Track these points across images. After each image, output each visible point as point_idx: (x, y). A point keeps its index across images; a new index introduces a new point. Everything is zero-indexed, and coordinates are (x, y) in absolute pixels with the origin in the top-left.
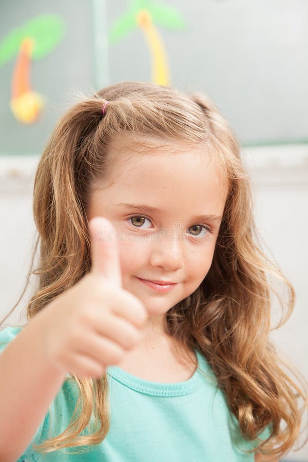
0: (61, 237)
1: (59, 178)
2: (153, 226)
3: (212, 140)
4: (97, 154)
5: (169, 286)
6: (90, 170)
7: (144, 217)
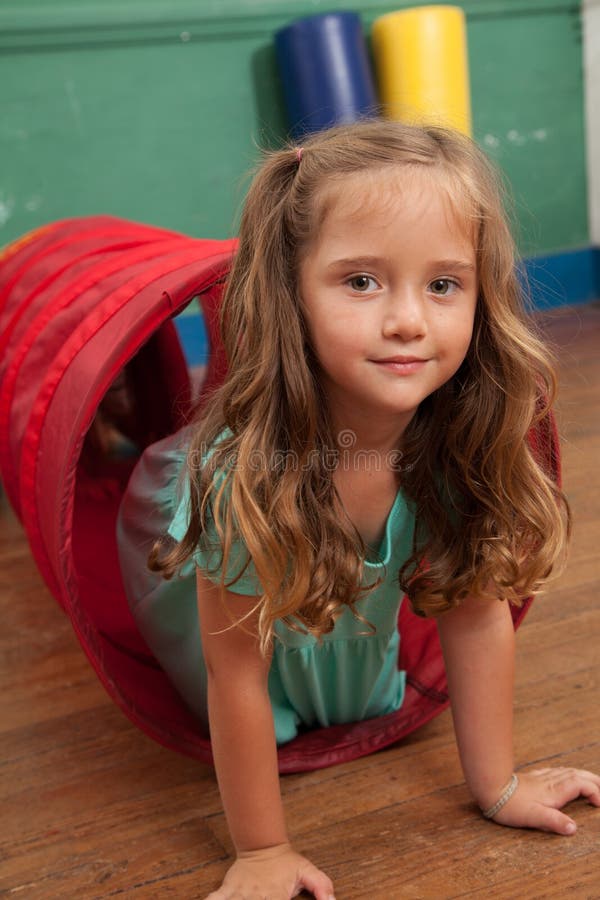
2: (380, 286)
5: (414, 365)
7: (366, 277)
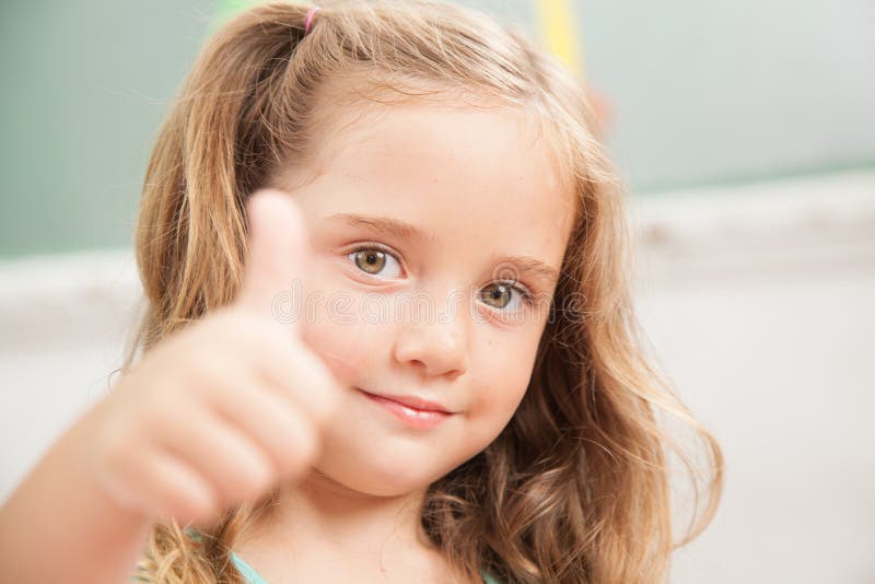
0: (195, 289)
1: (200, 158)
2: (404, 274)
3: (542, 99)
4: (289, 108)
5: (433, 415)
6: (269, 142)
7: (384, 252)
